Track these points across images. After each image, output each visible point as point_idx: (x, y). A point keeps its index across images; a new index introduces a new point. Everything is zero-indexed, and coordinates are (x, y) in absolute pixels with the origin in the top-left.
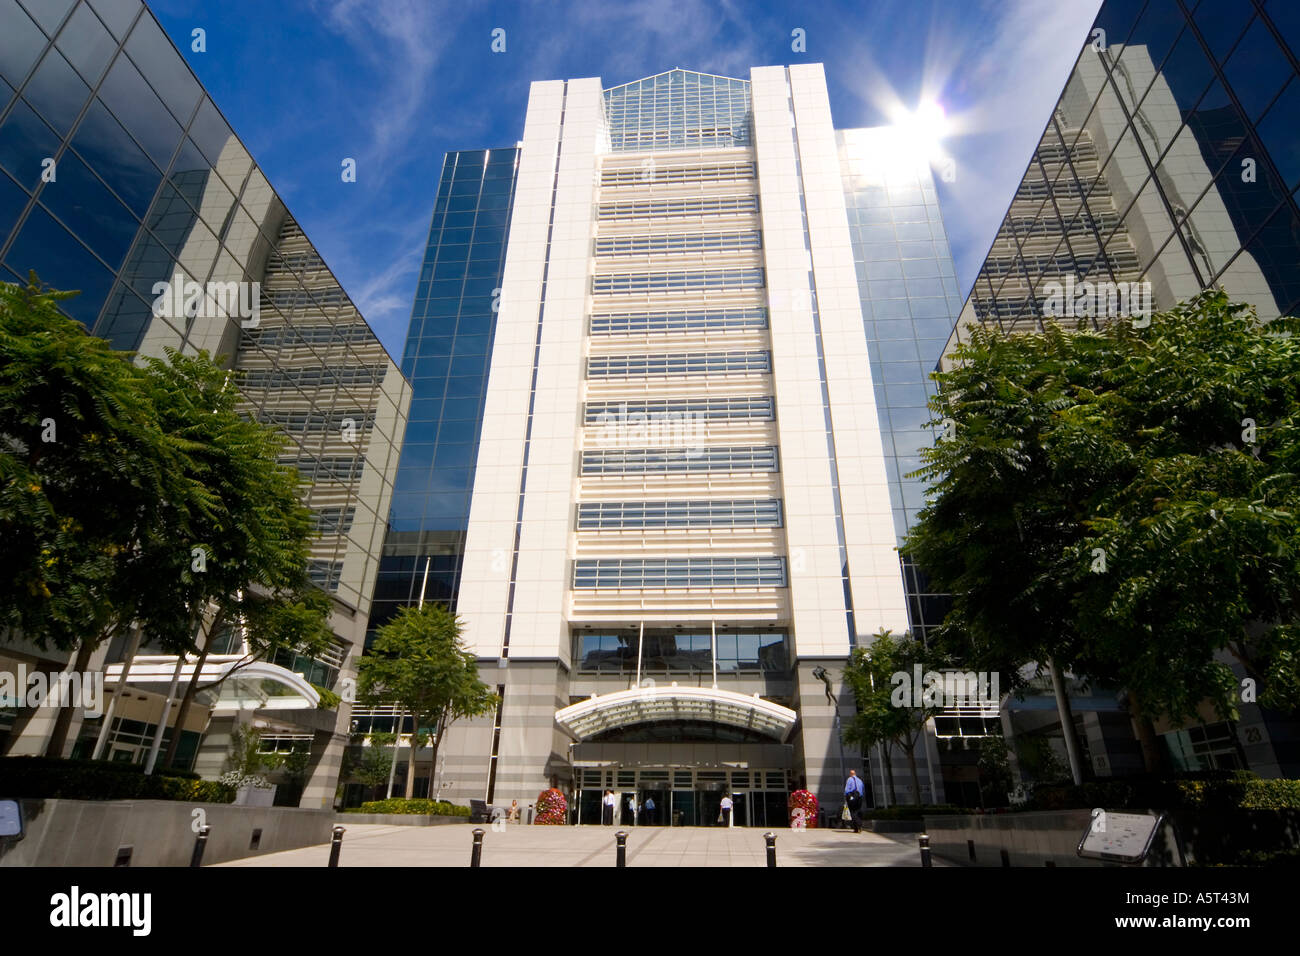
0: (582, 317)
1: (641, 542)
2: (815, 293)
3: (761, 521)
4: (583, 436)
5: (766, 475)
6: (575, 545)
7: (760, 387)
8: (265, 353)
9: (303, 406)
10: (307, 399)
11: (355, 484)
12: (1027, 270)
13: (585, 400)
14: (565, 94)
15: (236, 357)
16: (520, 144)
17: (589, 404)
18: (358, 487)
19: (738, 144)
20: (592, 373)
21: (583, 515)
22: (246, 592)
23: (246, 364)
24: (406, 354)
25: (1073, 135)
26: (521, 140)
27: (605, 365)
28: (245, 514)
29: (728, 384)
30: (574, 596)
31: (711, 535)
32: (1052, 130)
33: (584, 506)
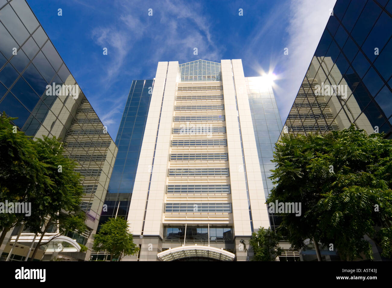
0: (170, 128)
1: (186, 198)
2: (240, 123)
3: (224, 191)
4: (170, 164)
5: (225, 177)
6: (166, 199)
7: (223, 150)
8: (73, 137)
9: (84, 153)
10: (85, 151)
11: (98, 178)
12: (301, 117)
13: (171, 153)
14: (168, 65)
15: (65, 138)
16: (154, 79)
17: (172, 154)
18: (99, 179)
19: (217, 80)
20: (173, 145)
21: (169, 189)
22: (60, 212)
23: (68, 140)
24: (117, 138)
25: (312, 80)
26: (155, 77)
27: (177, 143)
28: (62, 187)
29: (214, 149)
30: (165, 215)
31: (208, 196)
32: (306, 79)
33: (169, 186)
